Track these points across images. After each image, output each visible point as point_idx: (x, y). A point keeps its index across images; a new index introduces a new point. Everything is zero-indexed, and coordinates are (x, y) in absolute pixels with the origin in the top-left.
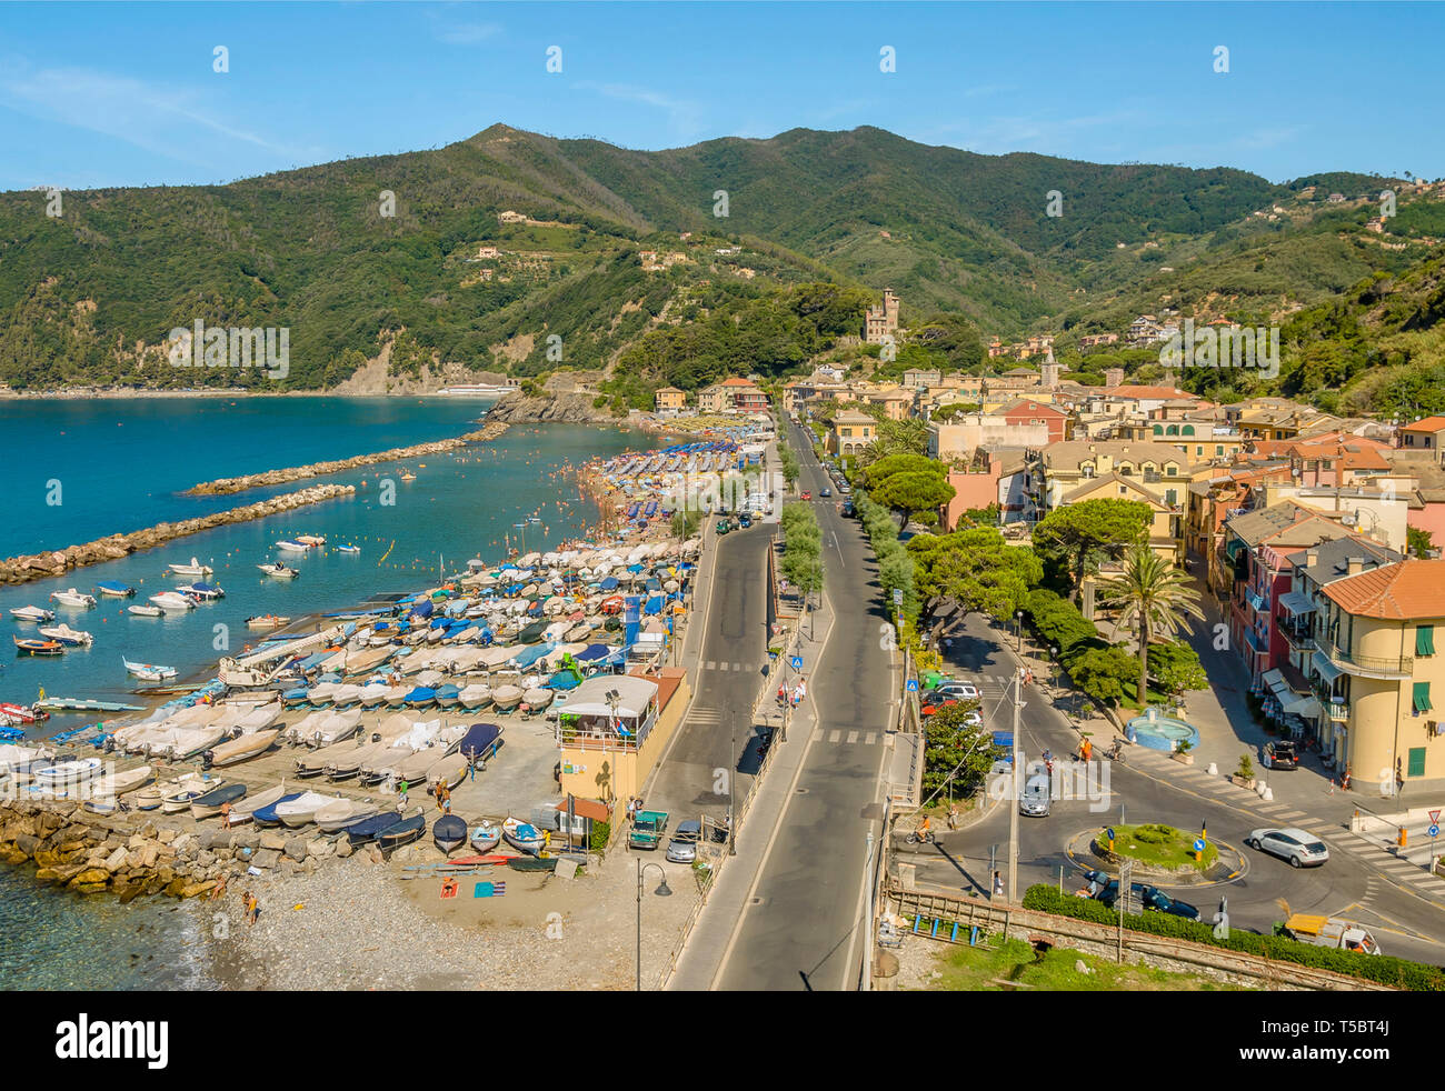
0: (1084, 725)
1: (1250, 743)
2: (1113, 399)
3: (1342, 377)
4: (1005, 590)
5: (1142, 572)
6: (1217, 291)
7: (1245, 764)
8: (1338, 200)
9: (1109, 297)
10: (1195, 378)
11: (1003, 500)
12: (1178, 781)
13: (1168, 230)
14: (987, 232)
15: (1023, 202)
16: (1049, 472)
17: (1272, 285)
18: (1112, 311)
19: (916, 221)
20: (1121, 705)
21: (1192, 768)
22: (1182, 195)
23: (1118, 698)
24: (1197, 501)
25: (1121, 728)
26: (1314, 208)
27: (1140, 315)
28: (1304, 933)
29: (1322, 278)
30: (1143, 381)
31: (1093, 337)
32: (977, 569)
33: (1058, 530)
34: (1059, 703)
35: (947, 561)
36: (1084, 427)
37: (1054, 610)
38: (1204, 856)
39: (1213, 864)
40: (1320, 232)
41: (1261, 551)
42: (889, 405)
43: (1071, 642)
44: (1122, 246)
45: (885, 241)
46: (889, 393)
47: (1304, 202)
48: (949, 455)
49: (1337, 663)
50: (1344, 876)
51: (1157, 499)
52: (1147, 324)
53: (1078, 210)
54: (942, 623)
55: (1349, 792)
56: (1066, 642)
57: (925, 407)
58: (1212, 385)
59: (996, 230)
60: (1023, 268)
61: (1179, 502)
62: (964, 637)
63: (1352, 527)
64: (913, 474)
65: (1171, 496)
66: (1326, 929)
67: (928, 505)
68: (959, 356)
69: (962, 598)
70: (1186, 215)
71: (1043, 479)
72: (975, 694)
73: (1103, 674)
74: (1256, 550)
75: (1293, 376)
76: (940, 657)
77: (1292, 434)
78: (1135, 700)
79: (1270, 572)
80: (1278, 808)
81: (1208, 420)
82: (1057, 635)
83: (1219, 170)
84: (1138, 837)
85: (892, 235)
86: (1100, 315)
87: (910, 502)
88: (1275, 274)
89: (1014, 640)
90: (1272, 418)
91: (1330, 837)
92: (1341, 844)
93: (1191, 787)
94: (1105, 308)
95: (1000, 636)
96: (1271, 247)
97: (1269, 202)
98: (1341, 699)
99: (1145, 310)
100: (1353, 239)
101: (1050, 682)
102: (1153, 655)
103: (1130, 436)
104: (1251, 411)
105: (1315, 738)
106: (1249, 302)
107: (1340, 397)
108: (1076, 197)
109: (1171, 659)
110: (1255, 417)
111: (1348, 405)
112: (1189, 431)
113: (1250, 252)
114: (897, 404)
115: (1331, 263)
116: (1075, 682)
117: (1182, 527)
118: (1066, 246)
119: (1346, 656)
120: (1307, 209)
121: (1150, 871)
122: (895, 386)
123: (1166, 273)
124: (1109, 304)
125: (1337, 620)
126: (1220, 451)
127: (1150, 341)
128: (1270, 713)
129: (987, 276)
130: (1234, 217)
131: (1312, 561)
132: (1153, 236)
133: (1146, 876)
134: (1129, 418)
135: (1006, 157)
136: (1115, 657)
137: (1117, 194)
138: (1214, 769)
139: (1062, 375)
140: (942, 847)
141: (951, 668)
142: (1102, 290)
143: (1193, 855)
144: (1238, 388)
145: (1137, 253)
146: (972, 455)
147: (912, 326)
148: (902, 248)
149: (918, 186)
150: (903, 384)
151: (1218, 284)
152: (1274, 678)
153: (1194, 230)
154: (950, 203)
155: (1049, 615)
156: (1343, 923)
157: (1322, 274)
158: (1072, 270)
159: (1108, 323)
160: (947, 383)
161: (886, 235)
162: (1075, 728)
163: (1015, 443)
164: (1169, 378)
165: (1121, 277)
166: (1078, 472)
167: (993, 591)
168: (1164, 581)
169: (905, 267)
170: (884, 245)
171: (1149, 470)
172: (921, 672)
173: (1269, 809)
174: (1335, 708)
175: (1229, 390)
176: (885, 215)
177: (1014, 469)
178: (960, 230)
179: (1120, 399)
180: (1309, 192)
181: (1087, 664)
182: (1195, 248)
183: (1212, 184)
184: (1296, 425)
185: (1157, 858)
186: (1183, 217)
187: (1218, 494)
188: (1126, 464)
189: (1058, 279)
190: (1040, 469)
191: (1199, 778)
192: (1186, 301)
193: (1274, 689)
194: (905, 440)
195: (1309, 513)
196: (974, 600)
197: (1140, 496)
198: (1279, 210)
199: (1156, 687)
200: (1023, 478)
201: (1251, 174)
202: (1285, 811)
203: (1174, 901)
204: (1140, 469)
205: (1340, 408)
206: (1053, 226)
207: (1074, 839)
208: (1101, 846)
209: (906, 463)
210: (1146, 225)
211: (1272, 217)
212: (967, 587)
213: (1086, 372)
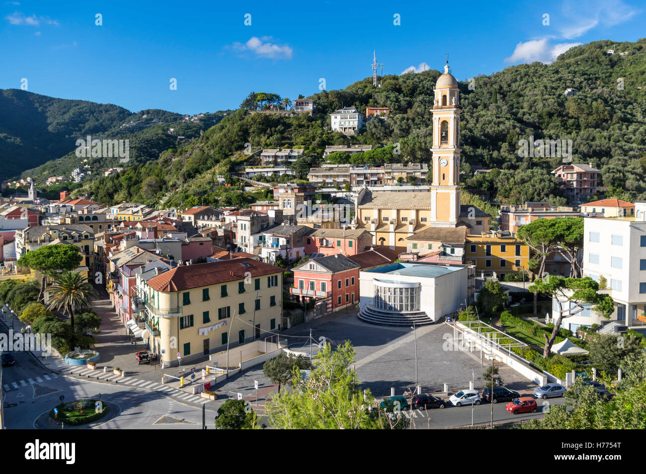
0: (45, 360)
11: (6, 256)
21: (96, 371)
24: (99, 249)
27: (76, 168)
41: (123, 269)
61: (90, 250)
65: (87, 248)
79: (127, 278)
91: (155, 388)
112: (95, 218)
125: (153, 295)
126: (109, 226)
130: (116, 126)
188: (65, 235)
191: (99, 375)
192: (95, 162)
200: (15, 244)
204: (71, 237)
211: (131, 126)
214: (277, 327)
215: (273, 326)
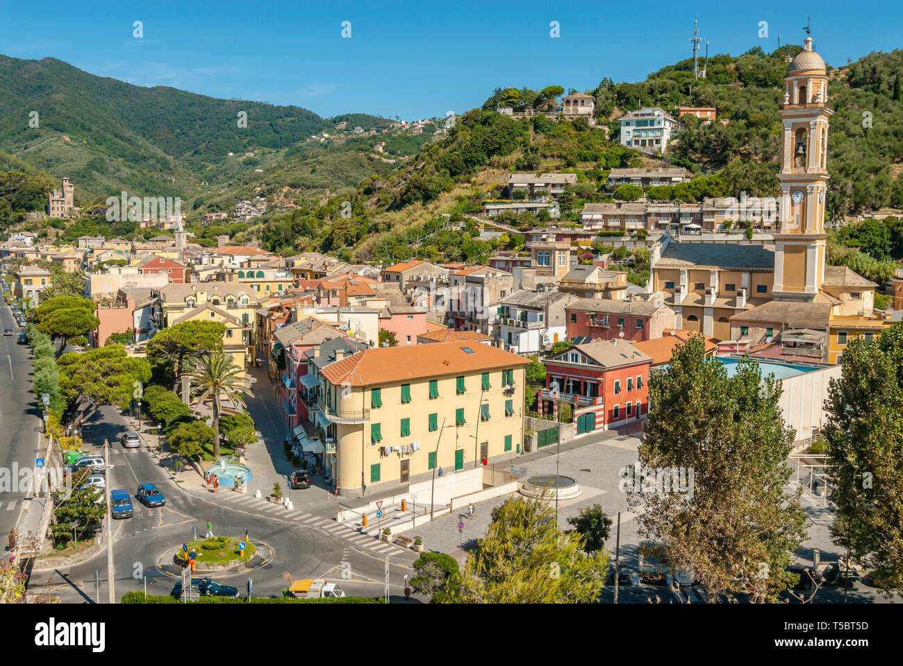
0: (178, 476)
1: (283, 474)
2: (215, 255)
3: (355, 239)
4: (123, 388)
5: (213, 368)
6: (288, 185)
7: (277, 488)
8: (359, 131)
9: (223, 188)
10: (270, 241)
11: (137, 326)
12: (236, 506)
13: (261, 145)
14: (141, 141)
15: (165, 121)
16: (165, 305)
17: (321, 182)
18: (224, 197)
19: (89, 130)
20: (203, 459)
21: (246, 495)
22: (269, 122)
23: (201, 454)
24: (263, 320)
25: (203, 474)
26: (346, 135)
27: (241, 200)
28: (301, 592)
29: (349, 179)
30: (239, 243)
31: (212, 214)
32: (105, 374)
33: (162, 343)
34: (163, 463)
35: (84, 370)
36: (197, 274)
37: (163, 398)
38: (246, 553)
39: (252, 557)
40: (349, 150)
41: (291, 349)
42: (66, 262)
43: (171, 420)
44: (231, 154)
45: (66, 143)
46: (66, 253)
47: (340, 131)
48: (99, 295)
49: (328, 417)
50: (331, 551)
51: (233, 320)
52: (246, 206)
53: (203, 128)
54: (82, 415)
55: (339, 497)
56: (169, 419)
57: (91, 263)
58: (280, 245)
59: (147, 139)
60: (165, 167)
61: (250, 321)
62: (102, 424)
63: (345, 331)
64: (69, 310)
65: (246, 317)
66: (313, 587)
67: (80, 331)
68: (118, 227)
69: (94, 396)
70: (271, 136)
71: (161, 310)
72: (103, 464)
73: (190, 440)
74: (288, 349)
75: (327, 239)
76: (81, 440)
77: (323, 275)
78: (212, 454)
79: (295, 363)
80: (297, 513)
81: (272, 268)
82: (164, 416)
83: (291, 107)
84: (204, 547)
85: (71, 139)
86: (216, 200)
87: (66, 330)
88: (323, 175)
89: (137, 422)
90: (312, 266)
91: (325, 527)
92: (331, 530)
93: (244, 508)
94: (220, 195)
95: (128, 421)
96: (321, 158)
97: (321, 130)
98: (331, 439)
99: (244, 197)
100: (366, 155)
101: (158, 449)
102: (224, 423)
103: (224, 279)
104: (300, 262)
105: (321, 466)
106: (308, 193)
107: (353, 252)
108: (201, 120)
109: (236, 425)
110: (302, 265)
111: (357, 257)
112: (261, 275)
113: (309, 161)
114: (72, 261)
115: (355, 170)
116: (172, 447)
117: (253, 338)
118: (195, 153)
119: (333, 412)
120: (342, 136)
121: (211, 569)
122: (71, 248)
123: (260, 173)
124: (223, 193)
125: (330, 389)
126: (280, 287)
127: (248, 217)
128: (296, 453)
129: (141, 172)
130: (301, 139)
131: (317, 354)
132: (251, 148)
133: (209, 572)
134: (226, 268)
135: (153, 89)
136: (197, 427)
137: (228, 119)
138: (259, 495)
139: (189, 240)
140: (67, 577)
141: (89, 447)
142: (219, 183)
143: (238, 553)
144: (296, 247)
145: (241, 159)
146: (115, 295)
147: (84, 204)
148: (79, 149)
149: (91, 105)
150: (78, 246)
151: (289, 181)
152: (299, 431)
153: (275, 146)
154: (114, 118)
155: (158, 403)
156: (323, 581)
157: (350, 177)
158: (200, 169)
159: (221, 205)
160: (107, 245)
161: (67, 139)
162: (172, 478)
163: (145, 286)
164: (255, 241)
165: (231, 175)
166: (185, 304)
167: (116, 389)
168: (227, 373)
169: (82, 163)
170: (65, 146)
171: (231, 301)
172: (64, 451)
173: (291, 515)
174: (328, 445)
175: (290, 249)
176: (67, 125)
177: (144, 304)
178: (122, 138)
179: (220, 255)
180: (343, 125)
181: (178, 434)
182: (275, 158)
183: (286, 116)
184: (326, 269)
185: (216, 559)
186: (269, 136)
187: (272, 314)
188: (216, 297)
189: (190, 175)
190: (159, 303)
191: (250, 502)
192: (270, 192)
193: (299, 437)
194: (72, 286)
195: (320, 323)
196: (103, 397)
197: (223, 318)
198: (326, 135)
199: (226, 444)
200: (149, 310)
201: (310, 112)
202: (300, 515)
203: (222, 587)
204: (225, 300)
205: (353, 259)
206: (186, 139)
207: (163, 555)
208: (179, 557)
209: (65, 302)
210: (246, 141)
211: (322, 140)
212: (97, 388)
213: (206, 239)
214: (514, 448)
215: (508, 447)
